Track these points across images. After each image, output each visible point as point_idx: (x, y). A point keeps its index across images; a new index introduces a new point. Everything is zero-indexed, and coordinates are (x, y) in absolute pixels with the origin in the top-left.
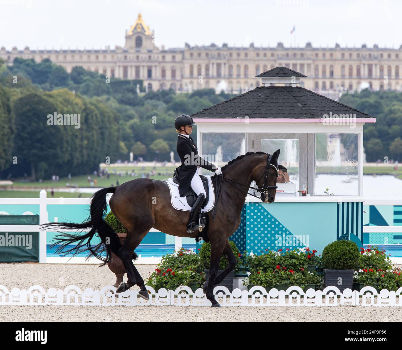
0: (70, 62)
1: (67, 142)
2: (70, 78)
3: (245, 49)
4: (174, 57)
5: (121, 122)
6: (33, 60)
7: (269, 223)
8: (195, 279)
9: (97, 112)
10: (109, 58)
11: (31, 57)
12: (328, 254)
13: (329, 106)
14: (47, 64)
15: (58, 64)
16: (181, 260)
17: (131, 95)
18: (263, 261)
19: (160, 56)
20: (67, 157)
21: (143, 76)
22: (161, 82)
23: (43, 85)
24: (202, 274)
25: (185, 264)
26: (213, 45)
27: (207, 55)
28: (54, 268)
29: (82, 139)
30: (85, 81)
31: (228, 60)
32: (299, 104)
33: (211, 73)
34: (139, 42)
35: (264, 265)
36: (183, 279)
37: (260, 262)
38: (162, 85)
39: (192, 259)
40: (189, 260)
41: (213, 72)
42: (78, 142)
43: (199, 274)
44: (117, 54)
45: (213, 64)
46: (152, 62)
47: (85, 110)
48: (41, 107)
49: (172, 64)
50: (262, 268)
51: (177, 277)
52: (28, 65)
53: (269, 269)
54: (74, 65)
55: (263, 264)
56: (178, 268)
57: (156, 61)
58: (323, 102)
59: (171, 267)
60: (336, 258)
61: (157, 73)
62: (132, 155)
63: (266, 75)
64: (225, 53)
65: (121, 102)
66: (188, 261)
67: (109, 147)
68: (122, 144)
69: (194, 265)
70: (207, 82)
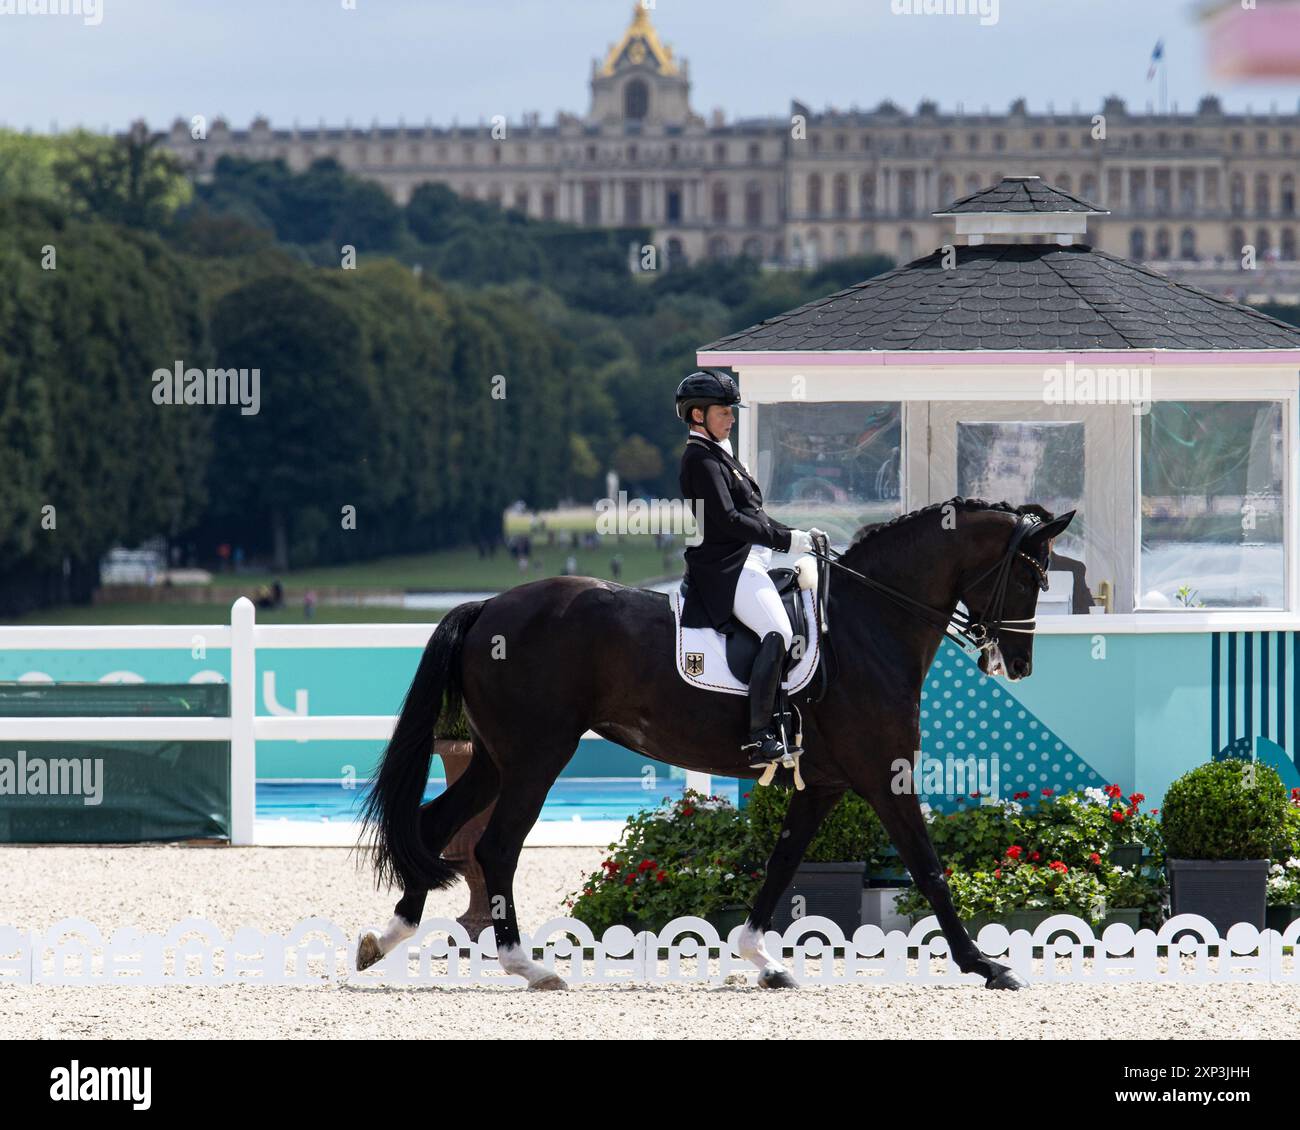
0: (407, 170)
1: (394, 439)
2: (404, 224)
3: (993, 121)
4: (754, 151)
5: (577, 369)
6: (280, 164)
7: (983, 705)
8: (733, 894)
9: (494, 337)
10: (536, 153)
11: (272, 152)
12: (1181, 809)
13: (1183, 309)
14: (328, 176)
15: (365, 177)
16: (686, 830)
17: (609, 280)
18: (962, 830)
19: (709, 147)
20: (394, 489)
21: (653, 214)
22: (715, 234)
23: (314, 248)
24: (758, 875)
25: (701, 844)
26: (887, 109)
27: (867, 142)
28: (277, 862)
29: (444, 429)
30: (455, 232)
31: (939, 159)
32: (1082, 305)
33: (879, 202)
34: (637, 100)
35: (966, 845)
36: (695, 893)
37: (953, 835)
38: (714, 244)
39: (724, 826)
40: (715, 830)
41: (887, 201)
42: (430, 437)
43: (748, 879)
44: (562, 139)
45: (887, 172)
46: (682, 167)
47: (454, 331)
48: (305, 321)
49: (750, 175)
50: (958, 856)
51: (674, 887)
52: (263, 181)
53: (984, 858)
54: (419, 179)
55: (962, 843)
56: (678, 856)
57: (693, 165)
58: (1164, 295)
59: (653, 854)
60: (1210, 822)
61: (697, 203)
62: (613, 480)
63: (970, 206)
64: (929, 134)
65: (580, 302)
66: (711, 834)
67: (534, 454)
68: (580, 444)
69: (731, 847)
70: (869, 235)
